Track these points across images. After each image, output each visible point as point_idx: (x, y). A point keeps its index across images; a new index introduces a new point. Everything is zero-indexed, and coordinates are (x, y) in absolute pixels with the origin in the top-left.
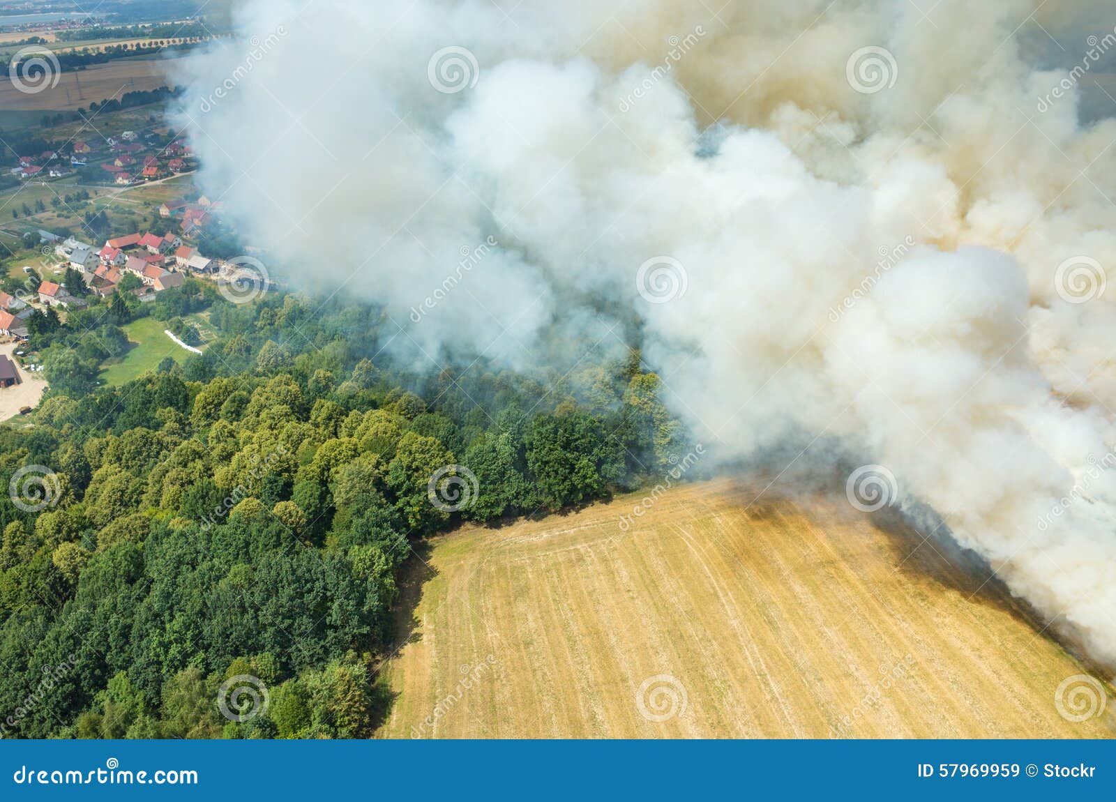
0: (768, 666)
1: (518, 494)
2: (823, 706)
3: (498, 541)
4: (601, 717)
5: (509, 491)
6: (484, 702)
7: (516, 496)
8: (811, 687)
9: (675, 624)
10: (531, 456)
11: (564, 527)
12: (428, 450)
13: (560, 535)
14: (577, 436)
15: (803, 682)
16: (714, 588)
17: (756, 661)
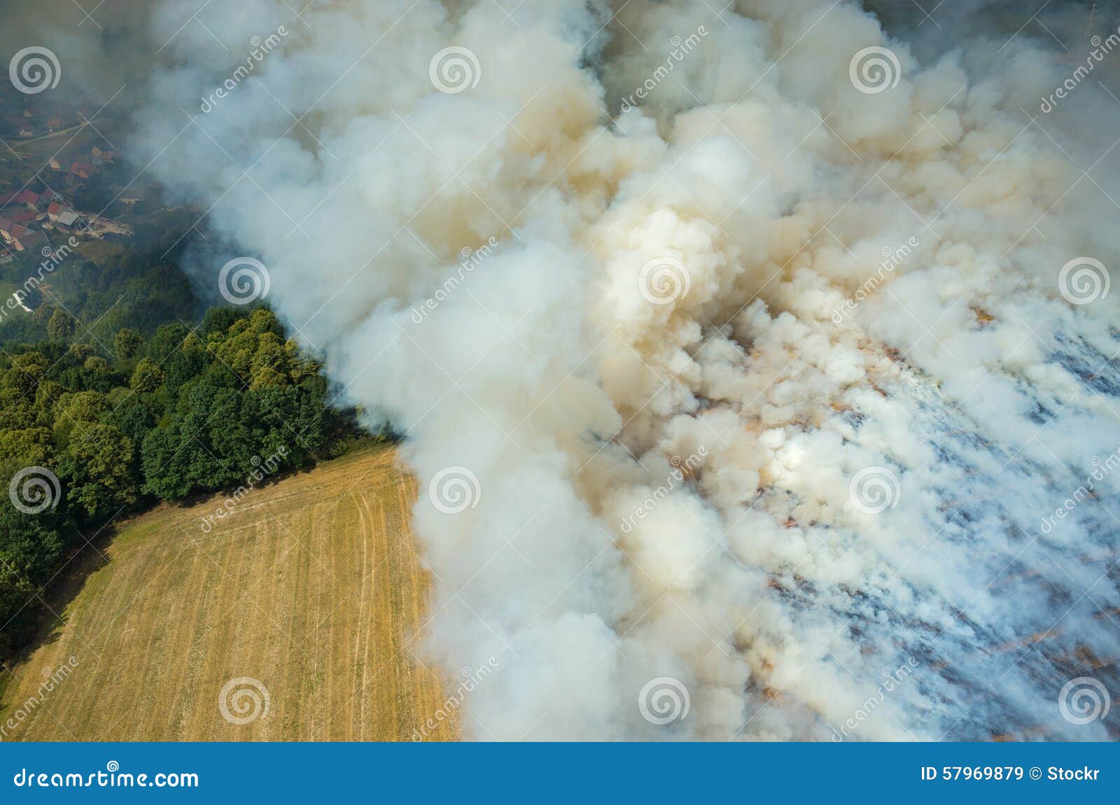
0: (370, 656)
1: (204, 473)
2: (401, 698)
3: (185, 521)
4: (184, 722)
5: (194, 471)
6: (83, 710)
7: (203, 475)
8: (400, 677)
9: (305, 610)
10: (214, 434)
11: (255, 502)
12: (98, 438)
13: (246, 511)
14: (263, 411)
15: (395, 671)
16: (361, 565)
17: (362, 649)
